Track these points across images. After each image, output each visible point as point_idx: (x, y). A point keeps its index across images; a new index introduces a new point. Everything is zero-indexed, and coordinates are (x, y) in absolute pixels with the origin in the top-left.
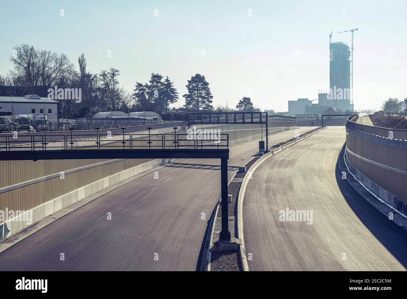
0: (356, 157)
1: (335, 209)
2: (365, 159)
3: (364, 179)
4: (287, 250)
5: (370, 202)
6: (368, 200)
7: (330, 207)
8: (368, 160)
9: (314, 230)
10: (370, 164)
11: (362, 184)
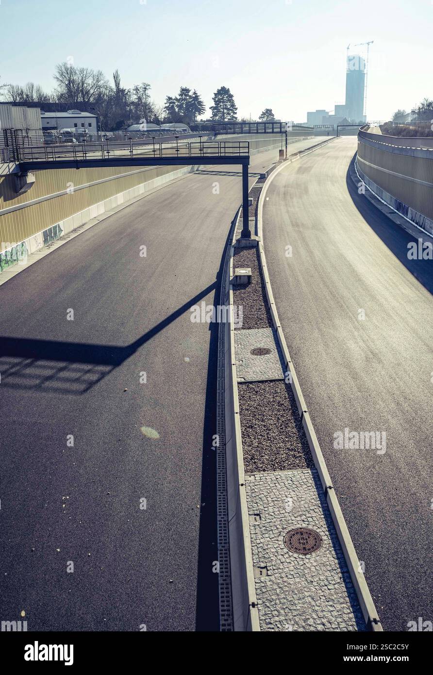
0: (365, 164)
1: (344, 210)
2: (372, 165)
3: (371, 184)
4: (300, 246)
5: (375, 204)
6: (373, 202)
7: (339, 208)
8: (375, 166)
9: (324, 229)
10: (377, 170)
11: (369, 188)
